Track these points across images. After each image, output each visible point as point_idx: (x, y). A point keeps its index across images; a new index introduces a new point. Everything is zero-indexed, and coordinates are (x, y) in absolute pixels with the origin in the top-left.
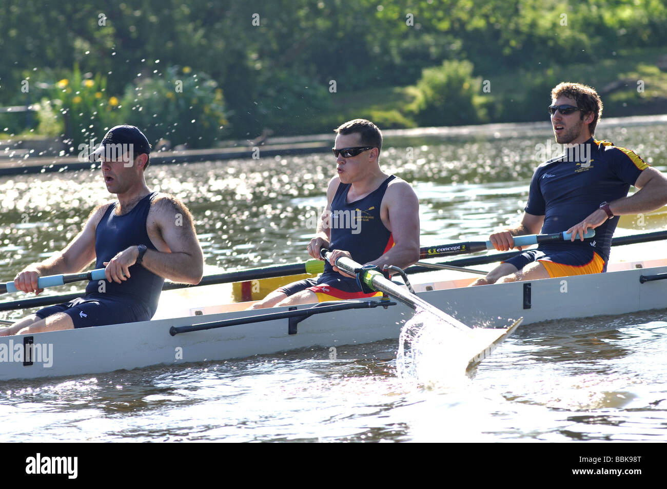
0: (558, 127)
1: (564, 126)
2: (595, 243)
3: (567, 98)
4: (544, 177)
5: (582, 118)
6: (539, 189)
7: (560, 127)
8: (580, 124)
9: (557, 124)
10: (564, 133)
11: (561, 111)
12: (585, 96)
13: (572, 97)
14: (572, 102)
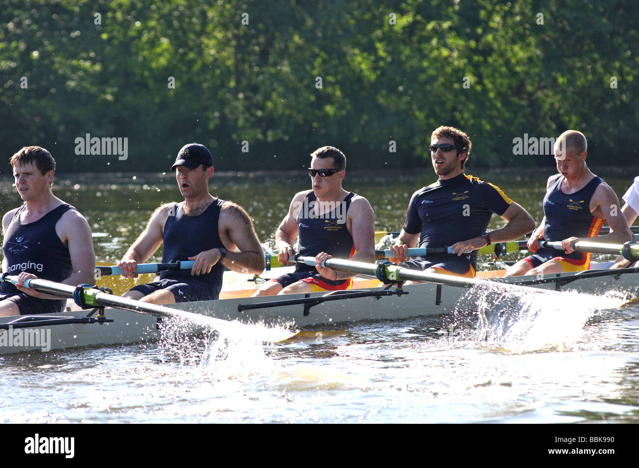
0: (438, 162)
1: (444, 161)
2: (470, 257)
3: (446, 139)
4: (422, 203)
5: (457, 155)
6: (417, 212)
7: (440, 162)
8: (456, 160)
9: (438, 158)
10: (443, 167)
11: (442, 149)
12: (460, 137)
13: (451, 138)
14: (450, 142)
